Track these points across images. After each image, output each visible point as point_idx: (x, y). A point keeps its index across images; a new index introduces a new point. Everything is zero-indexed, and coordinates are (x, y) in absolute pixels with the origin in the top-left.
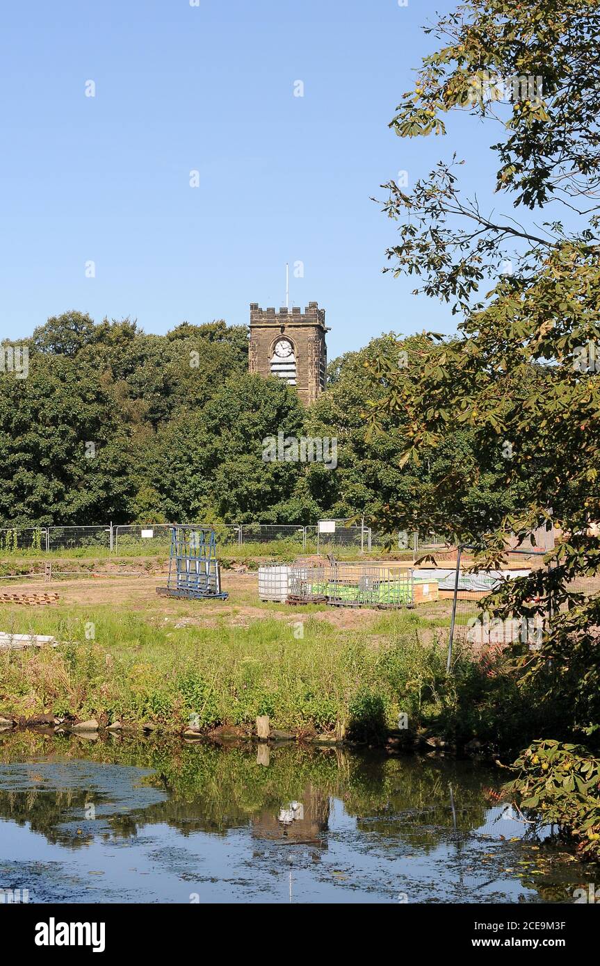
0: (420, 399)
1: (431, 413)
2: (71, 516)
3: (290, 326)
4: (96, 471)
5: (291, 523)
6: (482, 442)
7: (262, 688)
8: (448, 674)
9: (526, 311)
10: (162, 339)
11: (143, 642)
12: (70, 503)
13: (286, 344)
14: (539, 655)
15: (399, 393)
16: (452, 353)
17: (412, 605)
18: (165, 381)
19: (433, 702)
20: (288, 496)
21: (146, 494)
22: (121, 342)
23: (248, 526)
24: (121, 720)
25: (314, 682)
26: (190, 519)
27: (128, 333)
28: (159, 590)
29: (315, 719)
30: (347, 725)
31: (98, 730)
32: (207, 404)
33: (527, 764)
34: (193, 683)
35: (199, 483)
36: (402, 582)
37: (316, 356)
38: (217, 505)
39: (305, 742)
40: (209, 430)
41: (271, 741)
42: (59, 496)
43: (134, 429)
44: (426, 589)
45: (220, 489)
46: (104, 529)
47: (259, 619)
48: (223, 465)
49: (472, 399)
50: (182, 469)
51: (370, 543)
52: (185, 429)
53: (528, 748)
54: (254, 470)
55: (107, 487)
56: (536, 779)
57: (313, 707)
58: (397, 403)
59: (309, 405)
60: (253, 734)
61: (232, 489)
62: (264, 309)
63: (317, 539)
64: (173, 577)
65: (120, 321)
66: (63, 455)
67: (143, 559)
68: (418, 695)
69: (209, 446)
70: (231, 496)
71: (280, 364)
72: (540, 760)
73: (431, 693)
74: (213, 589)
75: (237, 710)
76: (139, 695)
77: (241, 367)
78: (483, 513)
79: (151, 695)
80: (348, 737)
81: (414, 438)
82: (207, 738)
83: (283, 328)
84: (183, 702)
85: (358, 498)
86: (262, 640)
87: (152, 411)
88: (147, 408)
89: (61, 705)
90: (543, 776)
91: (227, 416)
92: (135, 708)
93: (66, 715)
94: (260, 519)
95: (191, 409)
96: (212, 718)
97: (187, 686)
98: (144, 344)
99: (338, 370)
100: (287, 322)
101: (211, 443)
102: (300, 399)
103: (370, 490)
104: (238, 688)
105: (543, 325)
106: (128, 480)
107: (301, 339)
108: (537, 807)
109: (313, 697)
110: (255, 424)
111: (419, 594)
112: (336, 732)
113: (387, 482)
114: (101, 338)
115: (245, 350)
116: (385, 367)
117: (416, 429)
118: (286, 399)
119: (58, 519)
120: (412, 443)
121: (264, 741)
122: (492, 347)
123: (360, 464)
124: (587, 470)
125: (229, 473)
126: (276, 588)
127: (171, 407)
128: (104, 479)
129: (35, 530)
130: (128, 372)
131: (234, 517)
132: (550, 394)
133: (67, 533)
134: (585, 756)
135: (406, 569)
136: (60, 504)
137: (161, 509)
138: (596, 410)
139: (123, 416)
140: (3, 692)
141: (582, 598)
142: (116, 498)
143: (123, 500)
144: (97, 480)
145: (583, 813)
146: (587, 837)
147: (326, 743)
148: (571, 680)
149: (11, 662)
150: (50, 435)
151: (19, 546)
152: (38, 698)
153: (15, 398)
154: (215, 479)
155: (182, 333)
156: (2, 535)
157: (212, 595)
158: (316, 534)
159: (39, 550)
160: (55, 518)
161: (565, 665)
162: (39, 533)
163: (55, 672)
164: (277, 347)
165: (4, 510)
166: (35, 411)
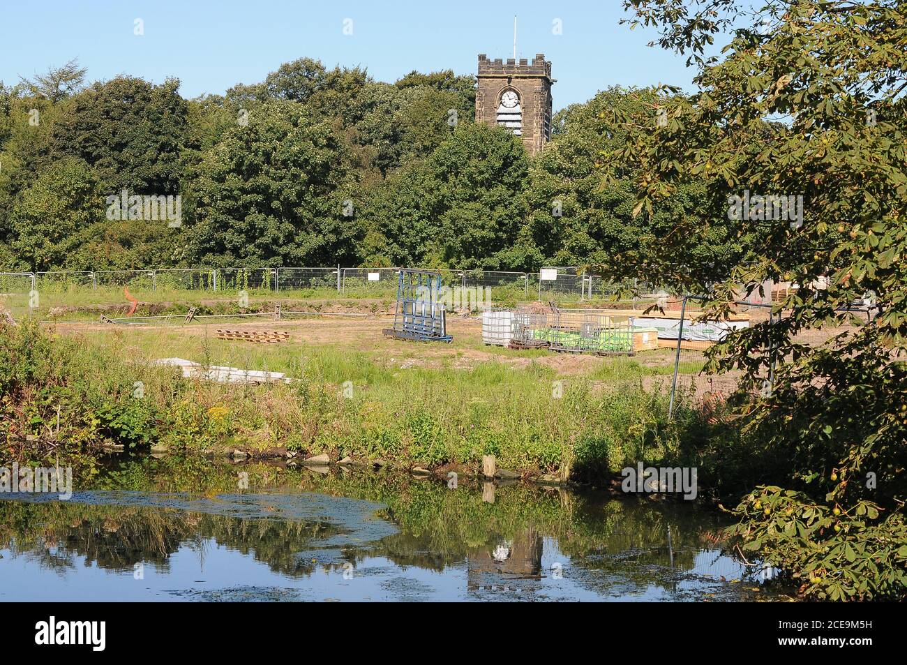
0: (654, 150)
1: (665, 164)
2: (300, 259)
3: (517, 77)
4: (325, 215)
5: (513, 270)
6: (714, 194)
7: (488, 428)
8: (670, 420)
9: (762, 66)
10: (390, 87)
11: (370, 382)
12: (299, 245)
13: (513, 95)
14: (764, 404)
15: (634, 144)
16: (687, 106)
17: (631, 352)
18: (394, 129)
19: (655, 446)
20: (512, 244)
21: (374, 238)
22: (352, 89)
23: (472, 272)
24: (351, 455)
25: (539, 424)
26: (416, 263)
27: (359, 80)
28: (386, 332)
29: (539, 460)
30: (571, 467)
31: (329, 464)
32: (436, 151)
33: (750, 508)
34: (422, 422)
35: (425, 228)
36: (622, 330)
37: (542, 107)
38: (443, 251)
39: (530, 482)
40: (437, 176)
41: (497, 479)
42: (290, 238)
43: (362, 174)
44: (646, 337)
45: (445, 236)
46: (331, 271)
47: (483, 363)
48: (449, 212)
49: (706, 152)
50: (410, 215)
51: (590, 290)
52: (413, 175)
53: (750, 493)
54: (479, 217)
55: (336, 231)
56: (758, 523)
57: (538, 448)
58: (631, 153)
59: (534, 155)
60: (480, 472)
61: (457, 235)
62: (492, 60)
63: (539, 286)
64: (400, 319)
65: (351, 68)
66: (293, 198)
67: (369, 301)
68: (641, 439)
69: (436, 192)
70: (456, 242)
71: (506, 114)
72: (762, 505)
73: (654, 437)
74: (438, 331)
75: (464, 449)
76: (369, 432)
77: (467, 116)
78: (712, 264)
79: (381, 432)
80: (571, 478)
81: (647, 188)
82: (435, 475)
83: (510, 79)
84: (412, 439)
85: (581, 247)
86: (485, 383)
87: (381, 157)
88: (376, 154)
89: (294, 439)
90: (765, 520)
91: (455, 164)
92: (365, 444)
93: (298, 449)
94: (484, 265)
95: (418, 156)
96: (440, 456)
97: (416, 424)
98: (374, 91)
99: (563, 121)
100: (514, 73)
101: (438, 189)
102: (526, 149)
103: (592, 240)
104: (466, 427)
105: (780, 80)
106: (356, 224)
107: (527, 90)
108: (760, 550)
109: (538, 438)
110: (482, 173)
111: (639, 342)
112: (560, 473)
113: (609, 230)
114: (331, 85)
115: (472, 99)
116: (620, 118)
117: (649, 180)
118: (512, 149)
119: (288, 261)
120: (645, 193)
121: (490, 480)
122: (727, 101)
123: (583, 214)
124: (818, 223)
125: (455, 219)
126: (499, 333)
127: (398, 154)
128: (334, 223)
129: (265, 270)
130: (357, 118)
131: (458, 263)
132: (783, 148)
133: (297, 274)
134: (807, 502)
135: (626, 318)
136: (290, 246)
137: (387, 253)
138: (830, 165)
139: (351, 161)
140: (237, 426)
141: (807, 350)
142: (346, 242)
143: (351, 244)
144: (328, 223)
145: (804, 558)
146: (808, 581)
147: (550, 484)
148: (793, 429)
149: (245, 397)
150: (281, 179)
151: (250, 285)
152: (271, 432)
153: (247, 142)
154: (441, 226)
155: (412, 81)
156: (233, 274)
157: (437, 337)
158: (538, 281)
159: (268, 290)
160: (284, 260)
161: (789, 415)
162: (268, 274)
163: (287, 407)
164: (503, 98)
165: (235, 251)
166: (267, 155)
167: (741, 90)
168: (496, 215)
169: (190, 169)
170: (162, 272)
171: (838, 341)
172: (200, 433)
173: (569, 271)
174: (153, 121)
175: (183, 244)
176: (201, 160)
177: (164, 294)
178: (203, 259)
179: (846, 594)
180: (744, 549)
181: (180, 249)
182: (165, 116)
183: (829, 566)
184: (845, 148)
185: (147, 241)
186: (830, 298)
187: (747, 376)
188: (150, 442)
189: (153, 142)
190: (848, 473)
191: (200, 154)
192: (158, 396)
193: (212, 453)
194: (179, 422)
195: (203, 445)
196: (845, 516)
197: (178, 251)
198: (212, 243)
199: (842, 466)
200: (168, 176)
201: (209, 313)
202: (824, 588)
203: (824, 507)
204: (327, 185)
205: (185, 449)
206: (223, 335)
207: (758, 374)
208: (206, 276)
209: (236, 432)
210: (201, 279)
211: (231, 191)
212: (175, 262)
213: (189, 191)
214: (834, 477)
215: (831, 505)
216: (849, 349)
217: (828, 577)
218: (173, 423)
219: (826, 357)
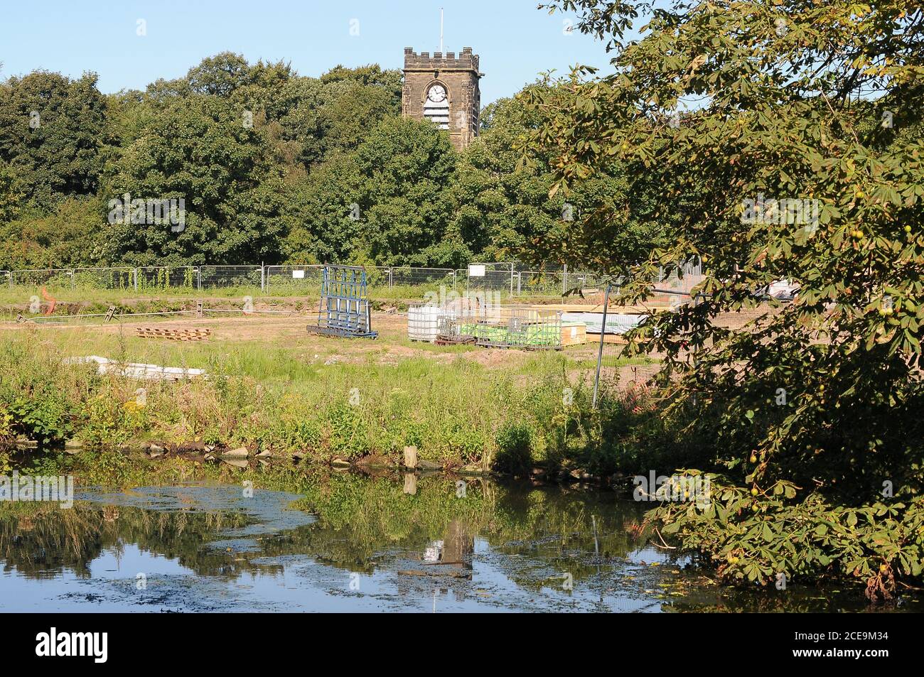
0: (571, 131)
1: (582, 145)
2: (223, 256)
3: (444, 71)
4: (248, 211)
5: (441, 266)
7: (410, 419)
8: (594, 410)
9: (679, 46)
10: (316, 81)
11: (292, 377)
12: (221, 242)
13: (440, 89)
14: (683, 387)
15: (550, 124)
16: (604, 86)
17: (559, 347)
18: (318, 123)
19: (579, 436)
20: (439, 240)
21: (298, 235)
22: (275, 84)
23: (399, 269)
24: (271, 448)
25: (461, 414)
26: (341, 260)
27: (282, 75)
28: (310, 328)
29: (462, 450)
30: (494, 457)
31: (247, 458)
32: (361, 147)
34: (342, 413)
35: (351, 225)
36: (550, 325)
37: (469, 101)
38: (369, 248)
39: (452, 472)
40: (362, 172)
41: (418, 470)
42: (212, 235)
43: (286, 170)
44: (574, 332)
45: (372, 232)
46: (255, 268)
47: (408, 357)
48: (375, 207)
49: (623, 132)
50: (334, 211)
51: (519, 287)
52: (338, 171)
54: (406, 212)
55: (260, 227)
56: (677, 507)
57: (459, 438)
58: (547, 135)
59: (461, 150)
60: (401, 464)
61: (383, 231)
62: (419, 54)
63: (467, 283)
64: (324, 316)
65: (274, 62)
66: (215, 195)
67: (294, 299)
68: (564, 429)
69: (361, 188)
70: (382, 238)
71: (433, 108)
73: (577, 426)
74: (363, 328)
75: (385, 440)
76: (288, 424)
77: (394, 111)
79: (300, 424)
80: (494, 468)
81: (564, 169)
82: (356, 467)
83: (437, 72)
84: (332, 432)
85: (509, 244)
86: (411, 377)
87: (305, 153)
88: (300, 150)
89: (212, 432)
90: (684, 504)
91: (380, 159)
92: (285, 437)
93: (216, 442)
94: (411, 262)
95: (344, 151)
96: (361, 448)
97: (336, 415)
98: (298, 87)
99: (491, 116)
100: (441, 67)
101: (363, 184)
102: (452, 143)
103: (521, 236)
104: (387, 419)
105: (695, 60)
106: (280, 220)
107: (455, 84)
108: (679, 532)
109: (460, 428)
110: (408, 168)
111: (567, 336)
112: (482, 463)
113: (538, 226)
114: (255, 79)
115: (399, 94)
116: (538, 99)
117: (566, 161)
118: (438, 143)
119: (210, 258)
120: (562, 174)
121: (412, 471)
122: (644, 82)
123: (511, 208)
124: (735, 204)
125: (381, 215)
126: (425, 328)
127: (324, 150)
128: (257, 219)
129: (187, 268)
130: (281, 114)
131: (385, 260)
132: (701, 129)
133: (219, 272)
134: (725, 484)
135: (554, 312)
136: (212, 243)
137: (312, 250)
138: (746, 145)
139: (275, 157)
140: (154, 420)
141: (727, 332)
142: (269, 239)
143: (275, 241)
144: (250, 220)
145: (723, 539)
146: (726, 561)
147: (472, 474)
148: (714, 413)
149: (162, 391)
150: (202, 175)
151: (171, 284)
152: (188, 426)
153: (168, 137)
154: (367, 221)
155: (336, 76)
156: (155, 273)
157: (361, 333)
158: (466, 278)
159: (190, 289)
160: (207, 257)
161: (708, 398)
162: (191, 272)
163: (206, 401)
164: (430, 92)
165: (157, 248)
166: (188, 151)
167: (657, 69)
168: (422, 210)
169: (110, 165)
170: (81, 271)
171: (757, 324)
172: (116, 428)
173: (497, 267)
174: (71, 117)
175: (102, 242)
176: (121, 156)
177: (83, 294)
178: (124, 257)
179: (763, 574)
180: (663, 531)
181: (99, 248)
182: (83, 112)
183: (747, 546)
184: (760, 128)
185: (65, 240)
186: (748, 280)
187: (667, 360)
188: (65, 437)
189: (72, 138)
190: (767, 455)
191: (120, 151)
192: (73, 391)
193: (128, 448)
194: (94, 417)
195: (118, 439)
196: (763, 496)
197: (98, 249)
198: (133, 241)
199: (761, 447)
200: (86, 173)
201: (129, 312)
202: (742, 568)
203: (743, 489)
204: (250, 181)
205: (100, 444)
206: (142, 333)
207: (677, 357)
208: (126, 275)
209: (153, 426)
210: (121, 278)
211: (153, 188)
212: (95, 261)
213: (108, 187)
214: (754, 459)
215: (750, 487)
216: (768, 333)
217: (746, 557)
218: (88, 418)
219: (745, 340)
